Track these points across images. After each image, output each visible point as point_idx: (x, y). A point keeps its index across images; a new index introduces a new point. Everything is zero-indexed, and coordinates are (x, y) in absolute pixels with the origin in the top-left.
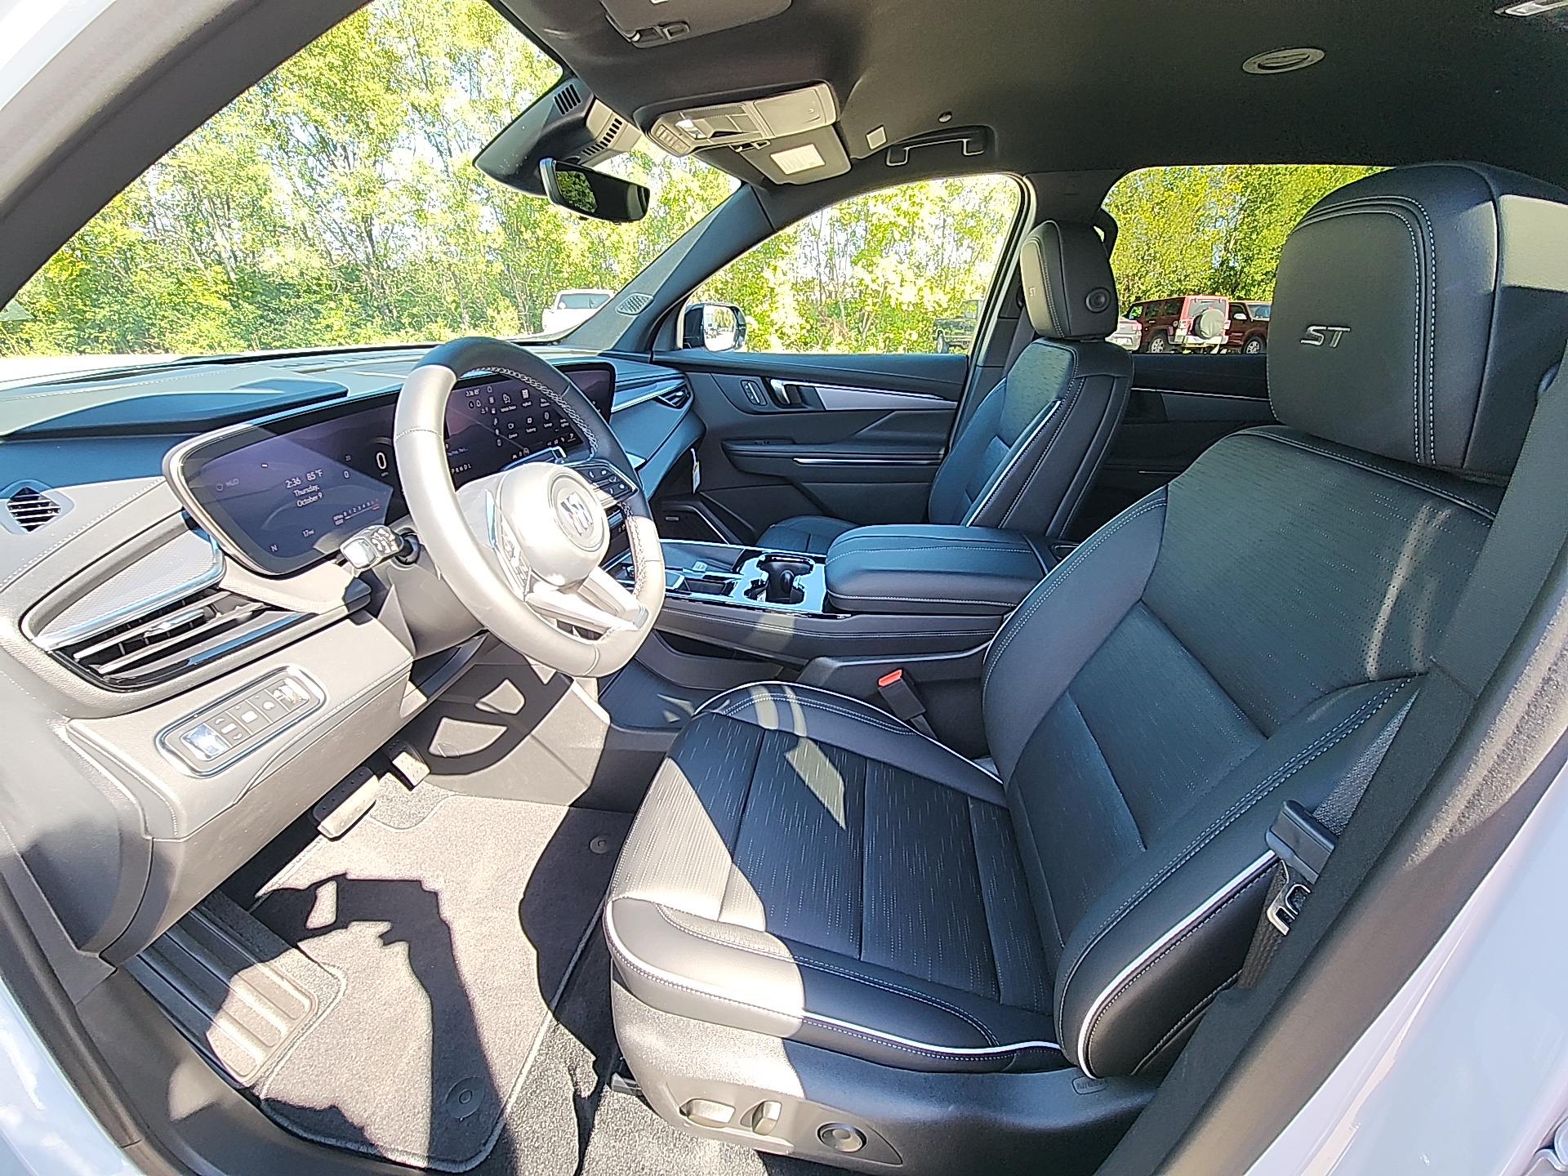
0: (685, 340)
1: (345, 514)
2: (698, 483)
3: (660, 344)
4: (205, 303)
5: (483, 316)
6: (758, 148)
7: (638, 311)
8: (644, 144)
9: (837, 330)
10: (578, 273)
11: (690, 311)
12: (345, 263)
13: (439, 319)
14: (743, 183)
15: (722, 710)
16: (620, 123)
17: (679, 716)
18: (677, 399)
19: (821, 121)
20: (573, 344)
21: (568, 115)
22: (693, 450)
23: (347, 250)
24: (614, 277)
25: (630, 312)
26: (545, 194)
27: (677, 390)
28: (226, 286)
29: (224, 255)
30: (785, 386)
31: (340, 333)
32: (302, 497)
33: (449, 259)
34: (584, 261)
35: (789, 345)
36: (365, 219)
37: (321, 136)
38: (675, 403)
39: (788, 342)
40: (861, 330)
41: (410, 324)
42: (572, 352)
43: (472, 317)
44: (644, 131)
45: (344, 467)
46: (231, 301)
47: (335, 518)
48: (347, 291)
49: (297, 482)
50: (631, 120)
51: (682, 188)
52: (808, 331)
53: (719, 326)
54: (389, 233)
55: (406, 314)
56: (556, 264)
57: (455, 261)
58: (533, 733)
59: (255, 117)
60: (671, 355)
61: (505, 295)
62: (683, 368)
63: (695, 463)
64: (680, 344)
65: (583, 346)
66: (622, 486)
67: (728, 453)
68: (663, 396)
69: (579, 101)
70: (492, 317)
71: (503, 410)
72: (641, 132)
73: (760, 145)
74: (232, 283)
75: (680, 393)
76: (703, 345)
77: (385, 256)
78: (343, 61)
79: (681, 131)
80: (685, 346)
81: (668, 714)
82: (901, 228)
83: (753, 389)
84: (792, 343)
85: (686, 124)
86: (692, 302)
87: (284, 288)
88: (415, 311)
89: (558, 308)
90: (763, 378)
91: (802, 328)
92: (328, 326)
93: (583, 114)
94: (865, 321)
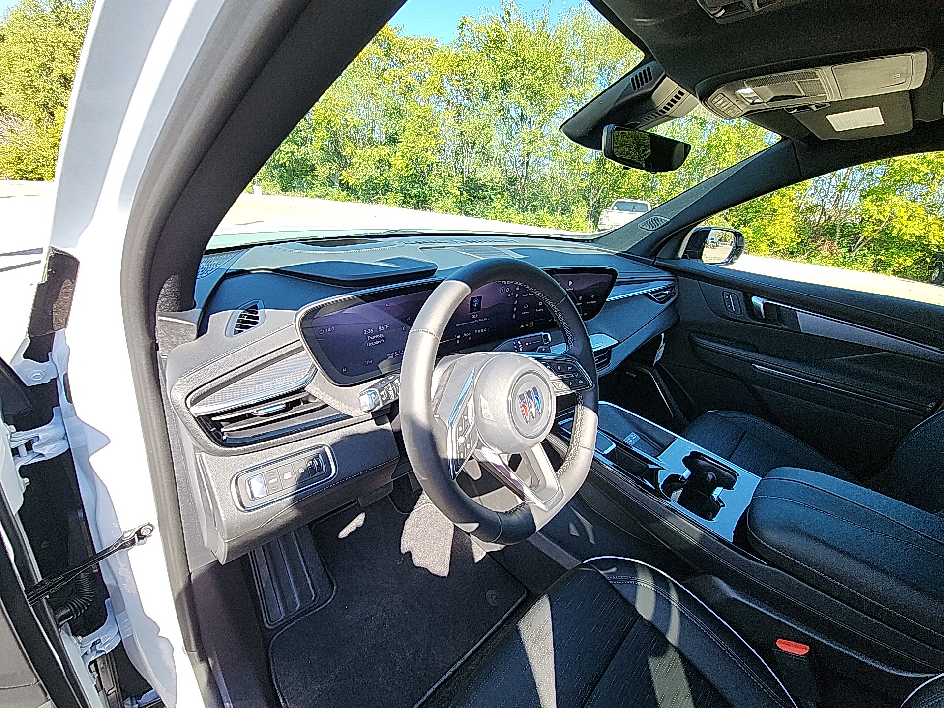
0: (685, 252)
1: (396, 353)
2: (660, 358)
3: (664, 253)
4: (450, 191)
5: (568, 210)
6: (815, 109)
7: (655, 228)
8: (700, 110)
9: (826, 246)
10: (631, 189)
11: (699, 231)
12: (511, 176)
13: (545, 209)
14: (784, 138)
15: (606, 574)
16: (682, 94)
17: (579, 533)
18: (663, 296)
19: (905, 86)
20: (601, 245)
21: (638, 91)
22: (663, 334)
23: (515, 170)
24: (654, 193)
25: (648, 228)
26: (601, 149)
27: (665, 289)
28: (461, 184)
29: (464, 170)
30: (765, 304)
31: (498, 211)
32: (371, 341)
33: (561, 177)
34: (638, 182)
35: (776, 252)
36: (528, 155)
37: (522, 114)
38: (659, 299)
39: (776, 249)
40: (852, 249)
41: (531, 209)
42: (598, 250)
43: (562, 209)
44: (701, 100)
45: (404, 324)
46: (460, 191)
47: (388, 355)
48: (508, 190)
49: (371, 331)
50: (692, 91)
51: (724, 138)
52: (798, 244)
53: (720, 240)
54: (537, 162)
55: (531, 204)
56: (620, 183)
57: (564, 178)
58: (481, 497)
59: (497, 105)
60: (670, 263)
61: (585, 198)
62: (675, 272)
63: (662, 344)
64: (680, 255)
65: (607, 246)
66: (581, 382)
67: (692, 342)
68: (651, 293)
69: (651, 79)
70: (573, 210)
71: (523, 295)
72: (698, 100)
73: (817, 107)
74: (463, 183)
75: (667, 292)
76: (700, 258)
77: (531, 174)
78: (544, 75)
79: (738, 98)
80: (684, 257)
81: (572, 527)
82: (922, 174)
83: (732, 298)
84: (780, 251)
85: (747, 91)
86: (702, 225)
87: (483, 187)
88: (535, 203)
89: (613, 209)
90: (745, 294)
91: (792, 242)
92: (494, 207)
93: (651, 89)
94: (858, 243)
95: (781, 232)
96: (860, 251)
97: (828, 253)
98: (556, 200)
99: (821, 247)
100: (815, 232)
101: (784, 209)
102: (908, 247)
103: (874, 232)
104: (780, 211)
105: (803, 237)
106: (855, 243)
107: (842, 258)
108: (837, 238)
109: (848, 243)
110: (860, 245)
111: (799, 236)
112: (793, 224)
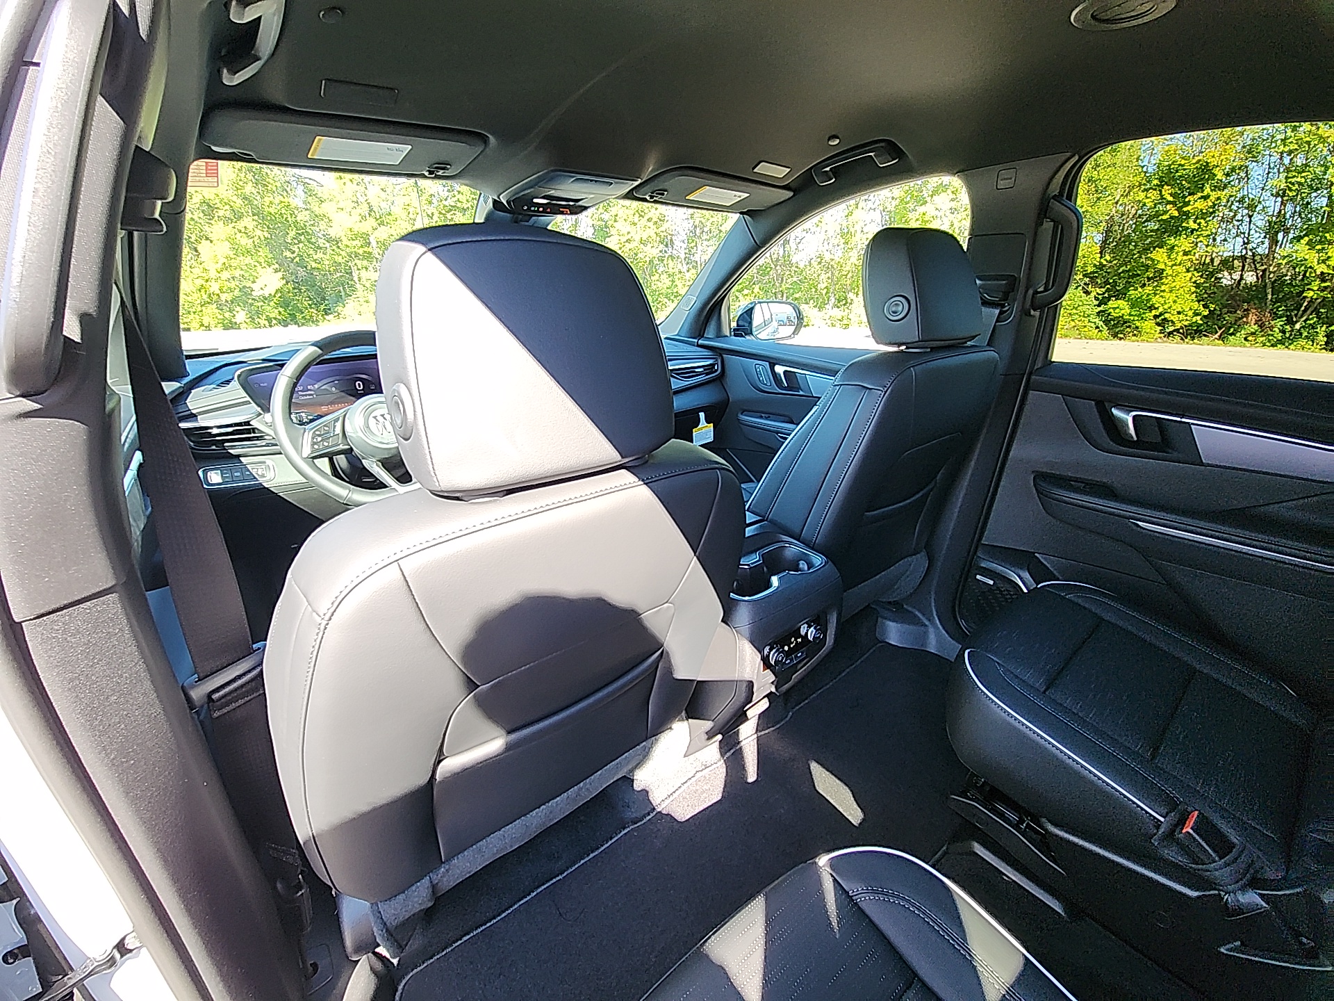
0: (734, 330)
3: (710, 332)
7: (689, 308)
9: (1252, 317)
22: (701, 414)
25: (686, 309)
30: (785, 372)
35: (1170, 333)
38: (685, 377)
39: (1171, 329)
40: (1294, 319)
52: (1204, 317)
63: (703, 424)
64: (727, 332)
75: (700, 370)
80: (735, 334)
83: (762, 371)
84: (1177, 331)
90: (770, 363)
91: (1195, 315)
94: (1302, 309)
95: (1175, 302)
96: (1305, 321)
97: (1256, 327)
98: (826, 287)
99: (1245, 319)
100: (1232, 297)
101: (1174, 267)
104: (1168, 272)
105: (1212, 307)
106: (1298, 310)
107: (1281, 334)
108: (1269, 303)
109: (1287, 310)
110: (1305, 311)
111: (1205, 306)
112: (1193, 289)
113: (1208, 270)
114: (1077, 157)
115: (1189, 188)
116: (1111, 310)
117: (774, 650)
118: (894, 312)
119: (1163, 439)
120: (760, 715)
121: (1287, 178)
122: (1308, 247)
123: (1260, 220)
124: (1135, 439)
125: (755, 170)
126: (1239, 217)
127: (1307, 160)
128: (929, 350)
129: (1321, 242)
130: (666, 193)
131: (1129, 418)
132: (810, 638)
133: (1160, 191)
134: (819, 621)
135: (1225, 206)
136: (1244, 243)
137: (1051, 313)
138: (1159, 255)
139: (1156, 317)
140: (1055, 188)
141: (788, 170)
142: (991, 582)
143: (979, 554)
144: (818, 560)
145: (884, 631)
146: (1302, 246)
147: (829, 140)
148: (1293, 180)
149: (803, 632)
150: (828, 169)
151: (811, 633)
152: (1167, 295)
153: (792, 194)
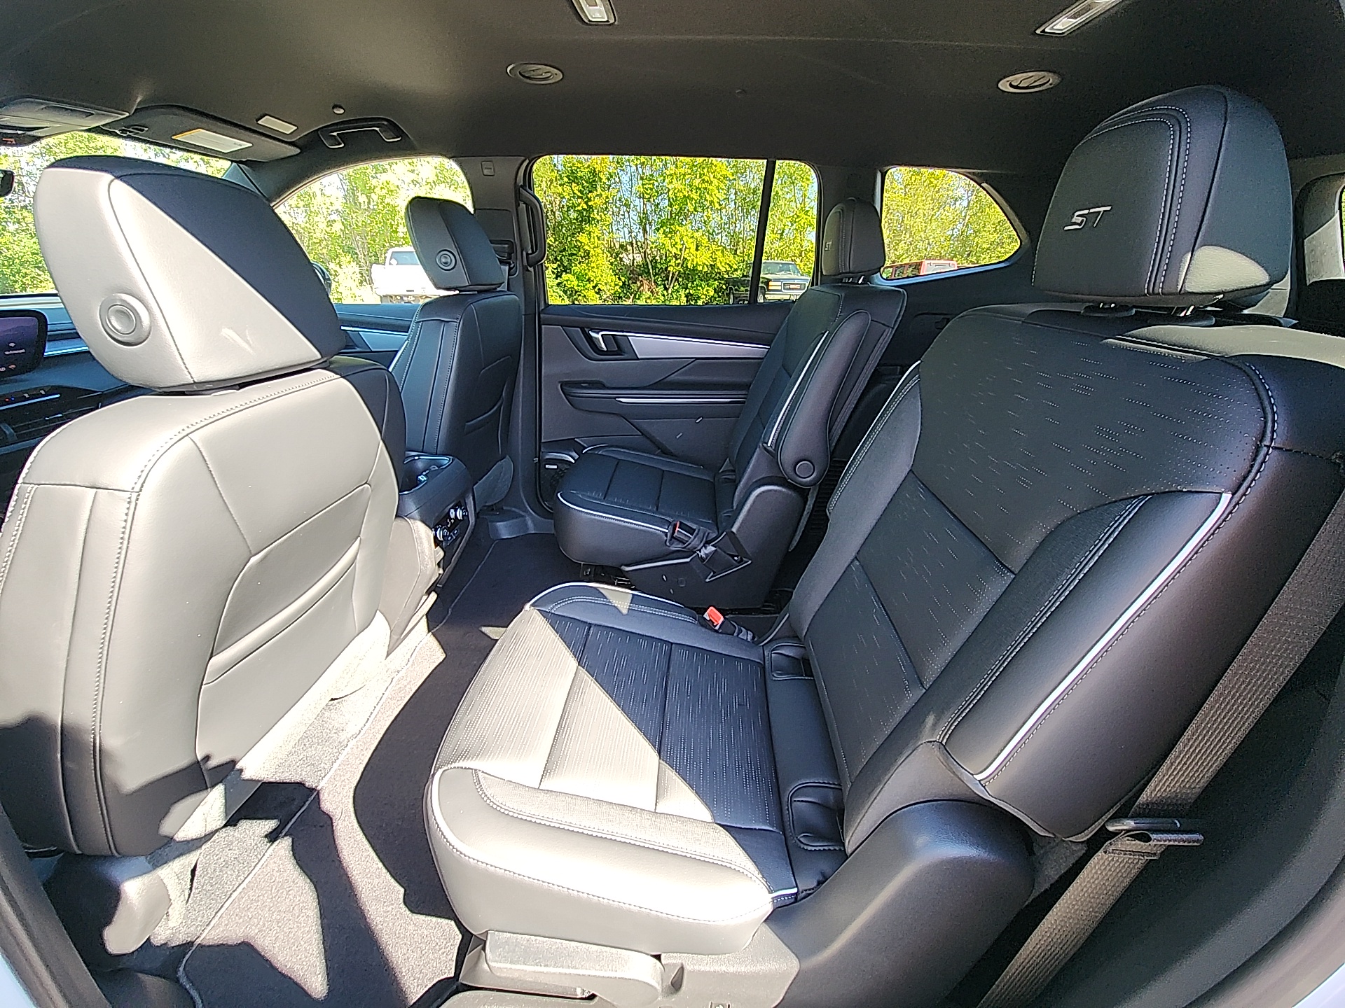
9: (646, 287)
39: (604, 296)
40: (667, 287)
52: (621, 287)
84: (608, 297)
91: (616, 285)
94: (670, 279)
96: (673, 288)
97: (649, 293)
100: (632, 272)
101: (595, 249)
102: (706, 278)
103: (678, 266)
104: (592, 252)
105: (623, 279)
106: (668, 279)
108: (652, 276)
109: (662, 281)
110: (671, 281)
111: (619, 279)
112: (610, 266)
113: (615, 253)
114: (527, 161)
115: (588, 187)
116: (565, 282)
117: (439, 530)
118: (446, 263)
119: (618, 347)
120: (427, 615)
121: (643, 185)
122: (664, 235)
123: (634, 216)
124: (605, 349)
125: (260, 122)
126: (621, 213)
127: (652, 171)
128: (476, 292)
129: (670, 232)
130: (146, 129)
131: (599, 336)
132: (460, 517)
133: (571, 186)
134: (460, 504)
135: (612, 203)
136: (629, 233)
137: (540, 268)
138: (583, 238)
139: (594, 287)
140: (520, 182)
141: (295, 128)
142: (555, 467)
143: (542, 450)
144: (446, 460)
145: (496, 530)
146: (660, 235)
147: (333, 108)
148: (647, 186)
149: (453, 516)
150: (335, 134)
151: (459, 514)
152: (595, 270)
153: (298, 151)
